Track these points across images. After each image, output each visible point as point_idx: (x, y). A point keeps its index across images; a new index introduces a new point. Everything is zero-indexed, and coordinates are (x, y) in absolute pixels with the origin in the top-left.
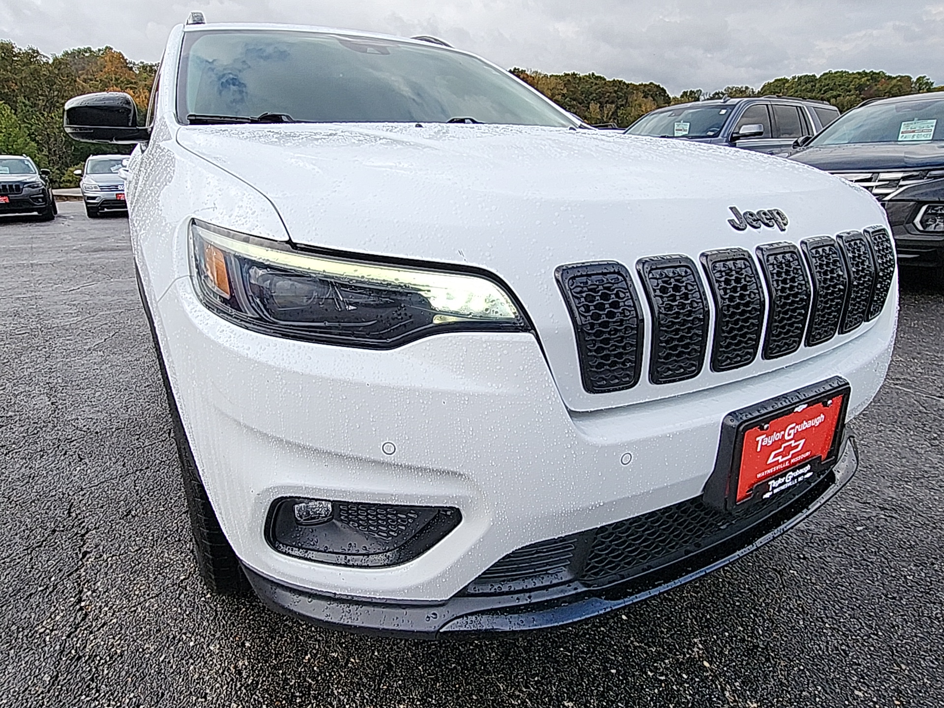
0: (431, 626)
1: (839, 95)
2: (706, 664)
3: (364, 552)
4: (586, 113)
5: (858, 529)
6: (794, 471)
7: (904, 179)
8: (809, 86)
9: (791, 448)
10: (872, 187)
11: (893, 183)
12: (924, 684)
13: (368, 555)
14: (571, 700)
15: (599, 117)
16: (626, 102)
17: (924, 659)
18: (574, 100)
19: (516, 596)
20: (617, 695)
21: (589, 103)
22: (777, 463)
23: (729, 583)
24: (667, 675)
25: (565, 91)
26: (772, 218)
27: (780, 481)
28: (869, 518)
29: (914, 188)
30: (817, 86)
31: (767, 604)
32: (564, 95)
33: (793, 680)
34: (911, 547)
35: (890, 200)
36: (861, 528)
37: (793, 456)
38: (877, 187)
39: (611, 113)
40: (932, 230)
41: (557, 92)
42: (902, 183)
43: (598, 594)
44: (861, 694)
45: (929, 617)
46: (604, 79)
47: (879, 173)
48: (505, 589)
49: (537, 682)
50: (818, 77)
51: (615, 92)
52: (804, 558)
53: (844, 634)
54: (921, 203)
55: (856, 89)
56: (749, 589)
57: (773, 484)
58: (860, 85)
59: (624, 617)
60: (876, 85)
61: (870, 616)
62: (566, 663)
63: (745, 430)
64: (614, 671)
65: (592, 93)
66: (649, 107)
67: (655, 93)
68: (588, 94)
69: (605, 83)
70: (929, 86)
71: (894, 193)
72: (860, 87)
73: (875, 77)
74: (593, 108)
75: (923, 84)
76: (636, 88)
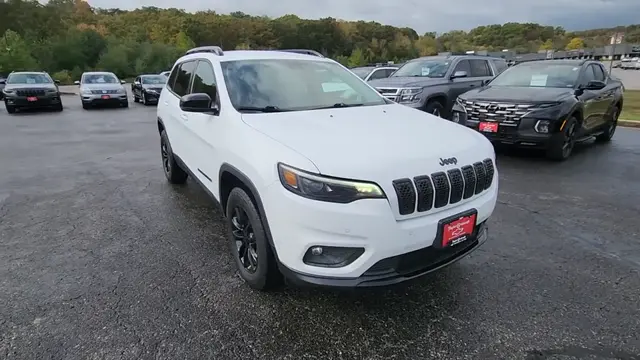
1: (513, 36)
3: (333, 263)
4: (370, 44)
6: (460, 238)
7: (530, 108)
8: (497, 31)
9: (459, 230)
10: (515, 111)
11: (525, 109)
16: (393, 38)
18: (363, 36)
21: (371, 39)
22: (455, 235)
25: (358, 31)
26: (453, 161)
27: (456, 241)
29: (534, 112)
30: (501, 31)
32: (357, 33)
35: (523, 118)
37: (460, 233)
38: (517, 111)
39: (384, 44)
40: (543, 132)
41: (353, 32)
42: (528, 110)
46: (380, 25)
47: (518, 104)
48: (376, 274)
50: (502, 25)
51: (387, 32)
54: (537, 120)
55: (523, 33)
57: (454, 241)
60: (534, 31)
63: (445, 225)
65: (373, 33)
66: (406, 41)
67: (411, 34)
68: (370, 33)
69: (381, 27)
70: (563, 32)
71: (525, 114)
72: (525, 33)
73: (533, 27)
74: (374, 41)
75: (560, 31)
76: (399, 30)
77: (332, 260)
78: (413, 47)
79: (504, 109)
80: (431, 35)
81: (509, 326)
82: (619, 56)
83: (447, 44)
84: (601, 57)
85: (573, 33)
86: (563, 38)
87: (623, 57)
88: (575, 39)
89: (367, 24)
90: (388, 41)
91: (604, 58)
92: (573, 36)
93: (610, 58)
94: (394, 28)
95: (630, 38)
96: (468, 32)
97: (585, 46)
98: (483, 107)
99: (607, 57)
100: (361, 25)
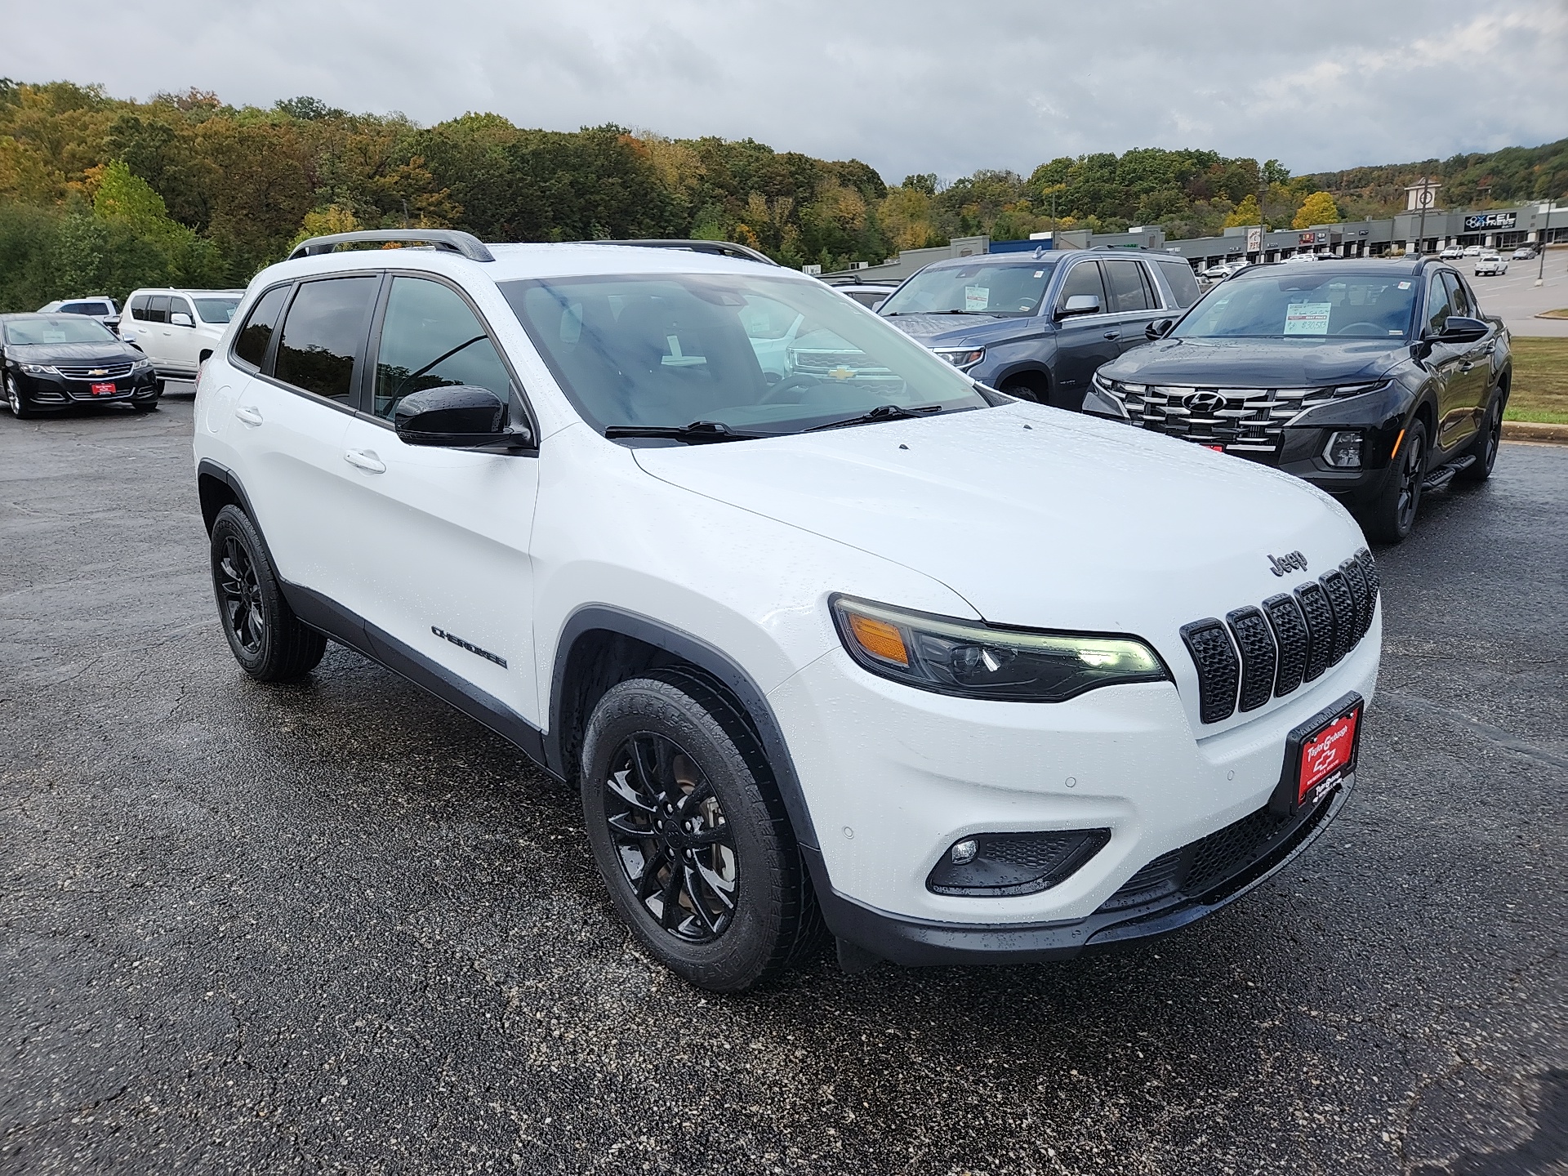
0: (1078, 941)
1: (1152, 189)
2: (1250, 984)
3: (1016, 882)
4: (743, 212)
5: (1347, 846)
6: (1330, 777)
7: (1307, 398)
8: (1106, 172)
9: (1327, 757)
10: (1269, 408)
11: (1295, 404)
12: (1438, 971)
13: (1020, 885)
14: (1144, 1031)
15: (766, 219)
16: (812, 193)
17: (1433, 952)
18: (721, 187)
19: (1137, 909)
20: (1183, 1020)
21: (747, 194)
22: (1318, 772)
23: (1242, 912)
24: (1220, 998)
25: (703, 171)
26: (1295, 561)
27: (1323, 787)
28: (1354, 835)
29: (1320, 410)
30: (1118, 172)
31: (1285, 927)
32: (702, 178)
33: (1331, 984)
34: (1400, 857)
35: (1292, 427)
36: (1349, 845)
37: (1329, 764)
38: (1274, 408)
39: (786, 212)
40: (1345, 465)
41: (688, 172)
42: (1304, 403)
43: (1197, 902)
44: (1389, 986)
45: (1430, 918)
46: (771, 151)
47: (1276, 389)
48: (1130, 903)
49: (1104, 1022)
50: (1119, 156)
51: (792, 174)
52: (1305, 881)
53: (1362, 942)
54: (1330, 430)
55: (1177, 179)
56: (1263, 915)
57: (1319, 789)
58: (1182, 173)
59: (1156, 956)
60: (1206, 173)
61: (1379, 924)
62: (1123, 1003)
63: (1304, 744)
64: (1170, 1002)
65: (751, 176)
66: (851, 202)
67: (861, 178)
68: (743, 176)
69: (774, 159)
70: (1283, 177)
71: (1296, 417)
72: (1182, 177)
73: (1204, 160)
74: (756, 201)
75: (1275, 173)
76: (828, 169)
77: (1010, 873)
78: (871, 220)
79: (1236, 404)
80: (920, 184)
81: (1464, 1013)
82: (1433, 243)
83: (969, 211)
84: (1388, 245)
85: (1310, 178)
86: (1284, 191)
87: (1441, 245)
88: (1318, 196)
89: (730, 148)
90: (799, 203)
91: (1394, 248)
92: (1311, 185)
93: (1410, 248)
94: (813, 164)
95: (1455, 191)
96: (1027, 175)
97: (1342, 215)
98: (1175, 401)
99: (1402, 244)
100: (712, 150)
